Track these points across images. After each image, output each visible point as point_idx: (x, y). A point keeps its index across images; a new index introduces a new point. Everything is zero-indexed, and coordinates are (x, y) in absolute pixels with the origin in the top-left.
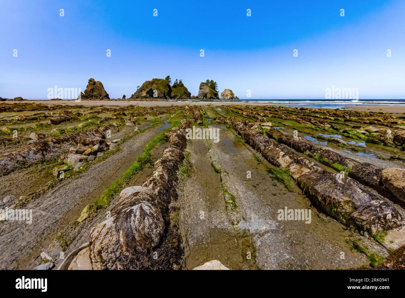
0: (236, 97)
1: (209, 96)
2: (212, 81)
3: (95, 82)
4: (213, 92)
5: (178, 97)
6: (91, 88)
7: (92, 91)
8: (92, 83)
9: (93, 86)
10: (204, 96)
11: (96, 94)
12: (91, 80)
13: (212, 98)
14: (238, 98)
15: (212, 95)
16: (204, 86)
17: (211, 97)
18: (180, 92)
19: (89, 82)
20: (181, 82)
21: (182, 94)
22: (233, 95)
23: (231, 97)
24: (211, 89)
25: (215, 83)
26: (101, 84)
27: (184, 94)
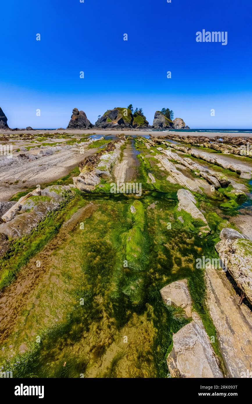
0: (187, 126)
1: (165, 125)
2: (168, 109)
3: (79, 112)
4: (169, 121)
5: (137, 127)
6: (75, 118)
7: (76, 121)
8: (76, 113)
9: (77, 115)
10: (160, 126)
11: (80, 123)
12: (74, 110)
13: (168, 128)
14: (189, 128)
15: (167, 124)
16: (159, 115)
17: (167, 126)
18: (140, 121)
19: (73, 112)
20: (140, 111)
21: (142, 124)
22: (184, 124)
23: (183, 126)
24: (167, 118)
25: (172, 111)
26: (84, 114)
27: (144, 123)
